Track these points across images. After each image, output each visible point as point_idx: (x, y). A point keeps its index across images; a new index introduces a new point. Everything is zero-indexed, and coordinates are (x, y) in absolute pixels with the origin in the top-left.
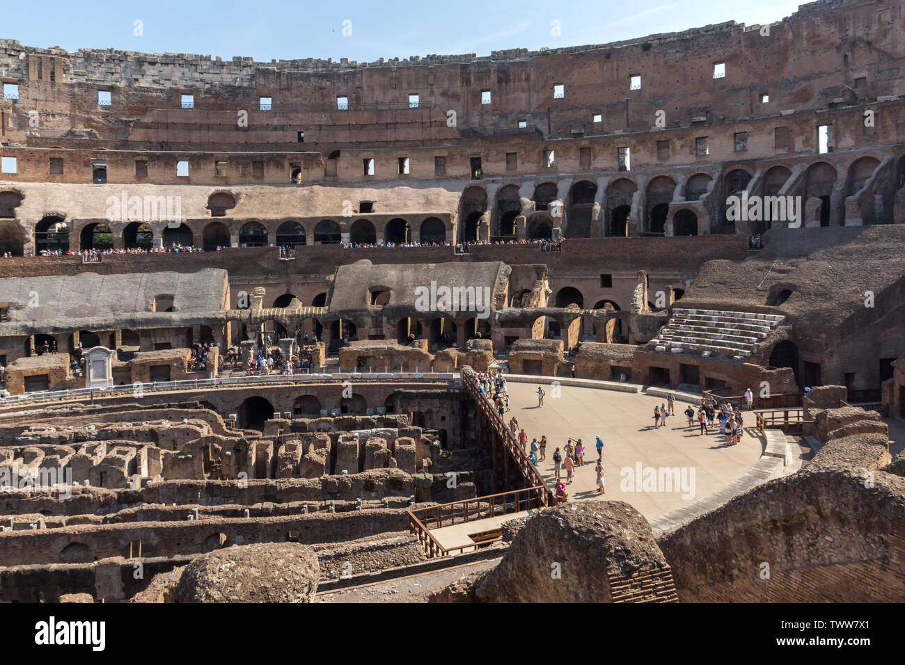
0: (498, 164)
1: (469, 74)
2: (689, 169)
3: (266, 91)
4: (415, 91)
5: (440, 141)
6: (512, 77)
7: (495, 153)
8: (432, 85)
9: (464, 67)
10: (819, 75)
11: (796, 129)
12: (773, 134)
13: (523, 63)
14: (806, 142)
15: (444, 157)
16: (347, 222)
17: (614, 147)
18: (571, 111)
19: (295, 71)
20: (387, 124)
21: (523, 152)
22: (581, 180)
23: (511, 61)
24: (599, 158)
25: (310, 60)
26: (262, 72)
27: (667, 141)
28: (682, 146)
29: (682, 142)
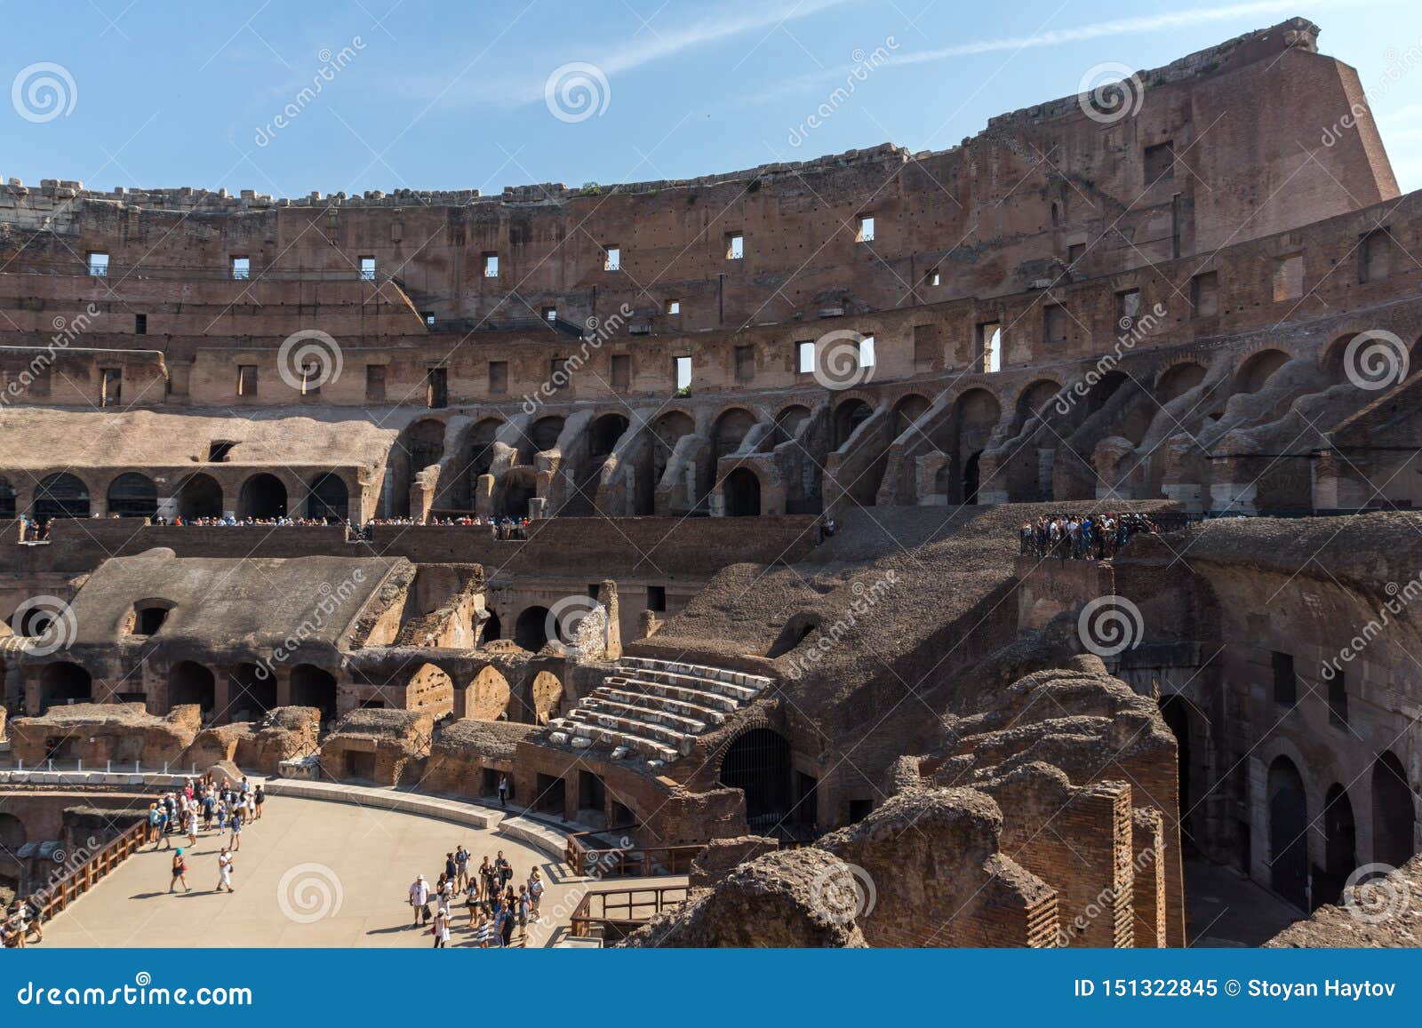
0: (475, 382)
1: (463, 225)
2: (778, 397)
3: (99, 243)
4: (368, 252)
5: (393, 339)
6: (534, 232)
7: (470, 361)
8: (400, 241)
9: (455, 213)
10: (1016, 239)
11: (946, 328)
12: (912, 338)
13: (554, 208)
14: (961, 352)
15: (382, 367)
16: (170, 478)
17: (666, 355)
18: (630, 294)
19: (158, 209)
20: (301, 306)
21: (518, 362)
22: (608, 412)
23: (537, 204)
24: (643, 374)
25: (188, 190)
26: (94, 208)
27: (751, 347)
28: (774, 357)
29: (773, 350)
